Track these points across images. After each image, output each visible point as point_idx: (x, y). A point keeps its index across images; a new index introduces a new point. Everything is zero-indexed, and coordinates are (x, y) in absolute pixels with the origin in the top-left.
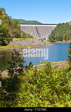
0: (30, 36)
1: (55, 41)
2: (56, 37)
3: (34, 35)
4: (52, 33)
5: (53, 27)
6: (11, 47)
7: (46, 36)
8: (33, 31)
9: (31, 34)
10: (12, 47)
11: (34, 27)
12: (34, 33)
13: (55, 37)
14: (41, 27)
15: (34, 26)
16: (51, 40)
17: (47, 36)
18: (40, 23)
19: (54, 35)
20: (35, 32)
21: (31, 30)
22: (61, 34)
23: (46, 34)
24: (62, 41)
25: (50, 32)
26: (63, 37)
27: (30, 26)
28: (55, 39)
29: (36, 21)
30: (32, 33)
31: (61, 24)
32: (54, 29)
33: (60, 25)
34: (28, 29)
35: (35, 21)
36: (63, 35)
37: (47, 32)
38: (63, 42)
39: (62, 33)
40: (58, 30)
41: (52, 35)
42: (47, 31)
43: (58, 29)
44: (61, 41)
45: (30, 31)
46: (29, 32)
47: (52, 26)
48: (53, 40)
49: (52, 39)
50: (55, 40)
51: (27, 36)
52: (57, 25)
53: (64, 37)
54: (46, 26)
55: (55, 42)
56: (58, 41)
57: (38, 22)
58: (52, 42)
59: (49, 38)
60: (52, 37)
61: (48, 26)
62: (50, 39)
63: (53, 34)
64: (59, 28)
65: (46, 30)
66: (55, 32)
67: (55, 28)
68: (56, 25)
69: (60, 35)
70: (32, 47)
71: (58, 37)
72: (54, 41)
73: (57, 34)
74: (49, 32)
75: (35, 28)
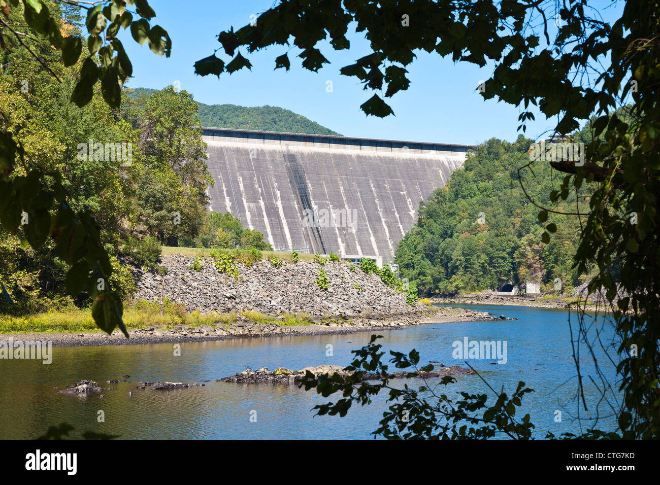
0: (239, 233)
1: (451, 288)
2: (468, 254)
3: (277, 226)
4: (429, 215)
5: (441, 164)
6: (159, 317)
7: (378, 242)
8: (269, 197)
9: (248, 214)
10: (168, 318)
11: (278, 159)
12: (272, 211)
13: (456, 255)
14: (338, 165)
15: (272, 153)
16: (421, 273)
17: (381, 242)
18: (322, 129)
19: (447, 234)
20: (279, 204)
21: (249, 187)
22: (503, 230)
23: (374, 220)
24: (514, 291)
25: (412, 213)
26: (523, 255)
27: (238, 151)
28: (450, 272)
29: (290, 114)
30: (257, 215)
31: (508, 148)
32: (442, 182)
33: (497, 156)
34: (226, 175)
35: (277, 110)
36: (520, 236)
37: (388, 211)
38: (523, 295)
39: (517, 221)
40: (479, 197)
41: (429, 236)
42: (382, 198)
43: (482, 184)
44: (509, 288)
45: (239, 193)
46: (228, 203)
47: (429, 163)
48: (436, 281)
49: (432, 270)
50: (458, 280)
51: (220, 234)
52: (473, 154)
53: (530, 255)
54: (380, 158)
55: (452, 295)
56: (477, 286)
57: (305, 122)
58: (429, 295)
59: (399, 258)
60: (430, 254)
61: (392, 161)
62: (407, 266)
63: (436, 227)
64: (490, 177)
65: (378, 186)
66: (452, 214)
67: (457, 174)
68: (461, 157)
69: (496, 241)
70: (323, 327)
71: (484, 251)
72: (441, 285)
73: (475, 231)
74: (403, 209)
75: (283, 170)
